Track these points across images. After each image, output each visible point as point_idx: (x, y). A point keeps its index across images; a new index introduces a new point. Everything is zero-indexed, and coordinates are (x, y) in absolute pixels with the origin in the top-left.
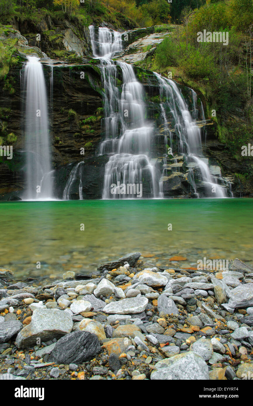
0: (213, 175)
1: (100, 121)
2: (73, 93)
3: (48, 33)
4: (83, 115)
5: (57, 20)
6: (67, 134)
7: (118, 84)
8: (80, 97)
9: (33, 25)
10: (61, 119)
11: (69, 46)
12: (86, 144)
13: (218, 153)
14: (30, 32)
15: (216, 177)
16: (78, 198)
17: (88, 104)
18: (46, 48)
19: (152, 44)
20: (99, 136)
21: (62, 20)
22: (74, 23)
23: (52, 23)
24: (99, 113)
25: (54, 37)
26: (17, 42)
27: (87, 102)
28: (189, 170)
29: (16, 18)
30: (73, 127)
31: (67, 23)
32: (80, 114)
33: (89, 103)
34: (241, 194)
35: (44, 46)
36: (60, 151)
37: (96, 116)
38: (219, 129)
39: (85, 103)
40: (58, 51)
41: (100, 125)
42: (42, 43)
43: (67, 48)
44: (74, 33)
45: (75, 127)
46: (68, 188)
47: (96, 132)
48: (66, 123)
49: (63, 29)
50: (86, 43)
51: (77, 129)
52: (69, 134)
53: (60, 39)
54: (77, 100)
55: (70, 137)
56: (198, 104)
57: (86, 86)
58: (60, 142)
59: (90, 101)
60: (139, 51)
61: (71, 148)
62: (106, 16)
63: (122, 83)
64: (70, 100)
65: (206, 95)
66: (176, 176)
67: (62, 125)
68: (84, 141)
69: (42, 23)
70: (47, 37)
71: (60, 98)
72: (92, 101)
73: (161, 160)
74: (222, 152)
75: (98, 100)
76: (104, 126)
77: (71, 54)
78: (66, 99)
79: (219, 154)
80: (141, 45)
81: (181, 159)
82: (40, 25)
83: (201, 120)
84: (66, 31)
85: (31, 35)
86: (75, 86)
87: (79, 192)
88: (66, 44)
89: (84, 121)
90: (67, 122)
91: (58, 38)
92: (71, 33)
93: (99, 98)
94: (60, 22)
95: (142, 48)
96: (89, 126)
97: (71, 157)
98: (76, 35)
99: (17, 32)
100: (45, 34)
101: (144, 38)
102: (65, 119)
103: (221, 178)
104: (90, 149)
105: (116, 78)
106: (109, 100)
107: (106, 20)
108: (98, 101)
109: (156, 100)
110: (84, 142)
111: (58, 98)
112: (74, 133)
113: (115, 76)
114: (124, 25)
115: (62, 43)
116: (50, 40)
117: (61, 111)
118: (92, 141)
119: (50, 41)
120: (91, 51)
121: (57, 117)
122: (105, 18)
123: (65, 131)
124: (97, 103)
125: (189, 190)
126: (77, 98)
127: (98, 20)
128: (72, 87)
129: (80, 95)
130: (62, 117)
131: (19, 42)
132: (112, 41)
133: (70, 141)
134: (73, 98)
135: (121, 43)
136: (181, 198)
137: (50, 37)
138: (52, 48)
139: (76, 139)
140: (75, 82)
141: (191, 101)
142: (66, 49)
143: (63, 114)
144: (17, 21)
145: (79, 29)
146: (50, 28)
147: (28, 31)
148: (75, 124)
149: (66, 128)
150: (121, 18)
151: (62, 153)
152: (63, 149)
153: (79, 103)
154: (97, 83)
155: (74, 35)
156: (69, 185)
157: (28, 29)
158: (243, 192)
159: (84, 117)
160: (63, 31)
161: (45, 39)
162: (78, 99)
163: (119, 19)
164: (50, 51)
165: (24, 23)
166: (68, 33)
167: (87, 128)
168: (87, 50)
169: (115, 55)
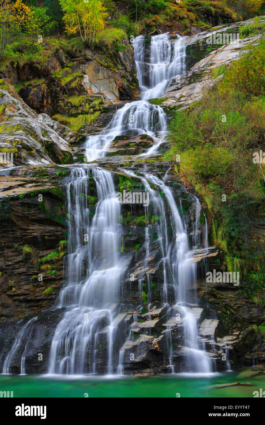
0: (201, 336)
1: (62, 259)
2: (28, 226)
3: (60, 74)
4: (43, 250)
5: (74, 51)
6: (22, 277)
7: (91, 204)
8: (36, 230)
9: (37, 68)
10: (15, 258)
11: (93, 86)
12: (46, 290)
13: (229, 295)
14: (34, 78)
15: (204, 340)
16: (19, 372)
17: (46, 237)
18: (58, 95)
19: (227, 63)
20: (61, 279)
21: (80, 51)
22: (102, 50)
23: (67, 58)
24: (61, 248)
25: (68, 79)
26: (4, 109)
27: (46, 235)
28: (167, 330)
29: (12, 64)
30: (30, 268)
31: (89, 53)
32: (39, 250)
33: (48, 236)
34: (253, 361)
35: (54, 94)
36: (15, 300)
37: (58, 252)
38: (228, 260)
39: (43, 237)
40: (76, 98)
41: (62, 265)
42: (51, 90)
43: (89, 91)
44: (102, 65)
45: (33, 267)
46: (9, 358)
47: (59, 273)
48: (21, 264)
49: (83, 63)
50: (126, 71)
51: (34, 270)
52: (26, 276)
53: (78, 79)
54: (33, 234)
55: (27, 280)
56: (202, 222)
57: (41, 216)
58: (14, 289)
59: (48, 234)
60: (206, 77)
61: (26, 297)
62: (168, 10)
63: (96, 201)
64: (24, 234)
65: (212, 209)
66: (142, 342)
67: (17, 266)
68: (42, 286)
69: (51, 61)
70: (59, 80)
71: (11, 233)
72: (51, 234)
73: (131, 315)
74: (236, 294)
75: (58, 231)
76: (67, 265)
77: (95, 100)
78: (18, 234)
79: (232, 296)
80: (211, 65)
81: (157, 315)
82: (48, 65)
83: (204, 247)
84: (87, 65)
85: (35, 83)
86: (28, 217)
87: (20, 364)
88: (87, 87)
89: (44, 259)
90: (22, 262)
91: (75, 79)
92: (95, 67)
93: (60, 228)
94: (78, 54)
95: (211, 70)
96: (49, 266)
97: (29, 307)
98: (105, 67)
99: (5, 94)
100: (56, 77)
101: (219, 51)
102: (20, 258)
103: (212, 342)
104: (50, 297)
105: (88, 195)
106: (75, 229)
107: (169, 17)
108: (59, 233)
109: (141, 222)
110: (44, 288)
111: (10, 233)
112: (31, 275)
113: (85, 193)
114: (203, 16)
115: (82, 86)
116: (63, 84)
117: (14, 249)
118: (54, 286)
119: (63, 86)
120: (135, 81)
121: (11, 256)
122: (167, 14)
123: (20, 274)
124: (58, 235)
125: (162, 360)
126: (32, 231)
127: (154, 21)
128: (25, 219)
129: (36, 227)
130: (16, 256)
131: (7, 109)
132: (171, 57)
133: (26, 287)
134: (27, 231)
135: (184, 61)
136: (146, 373)
137: (62, 80)
138: (66, 94)
139: (34, 283)
140: (28, 213)
141: (192, 218)
142: (87, 92)
143: (18, 252)
144: (14, 67)
145: (109, 56)
146: (63, 65)
147: (31, 77)
148: (32, 264)
149: (22, 270)
150: (198, 7)
151: (17, 303)
152: (17, 298)
153: (35, 237)
154: (59, 208)
155: (101, 68)
156: (12, 354)
157: (30, 73)
158: (257, 358)
159: (45, 253)
160: (83, 65)
161: (56, 83)
162: (34, 232)
163: (193, 8)
164: (63, 100)
165: (24, 67)
166: (90, 68)
167: (47, 268)
168: (128, 81)
169: (171, 85)
